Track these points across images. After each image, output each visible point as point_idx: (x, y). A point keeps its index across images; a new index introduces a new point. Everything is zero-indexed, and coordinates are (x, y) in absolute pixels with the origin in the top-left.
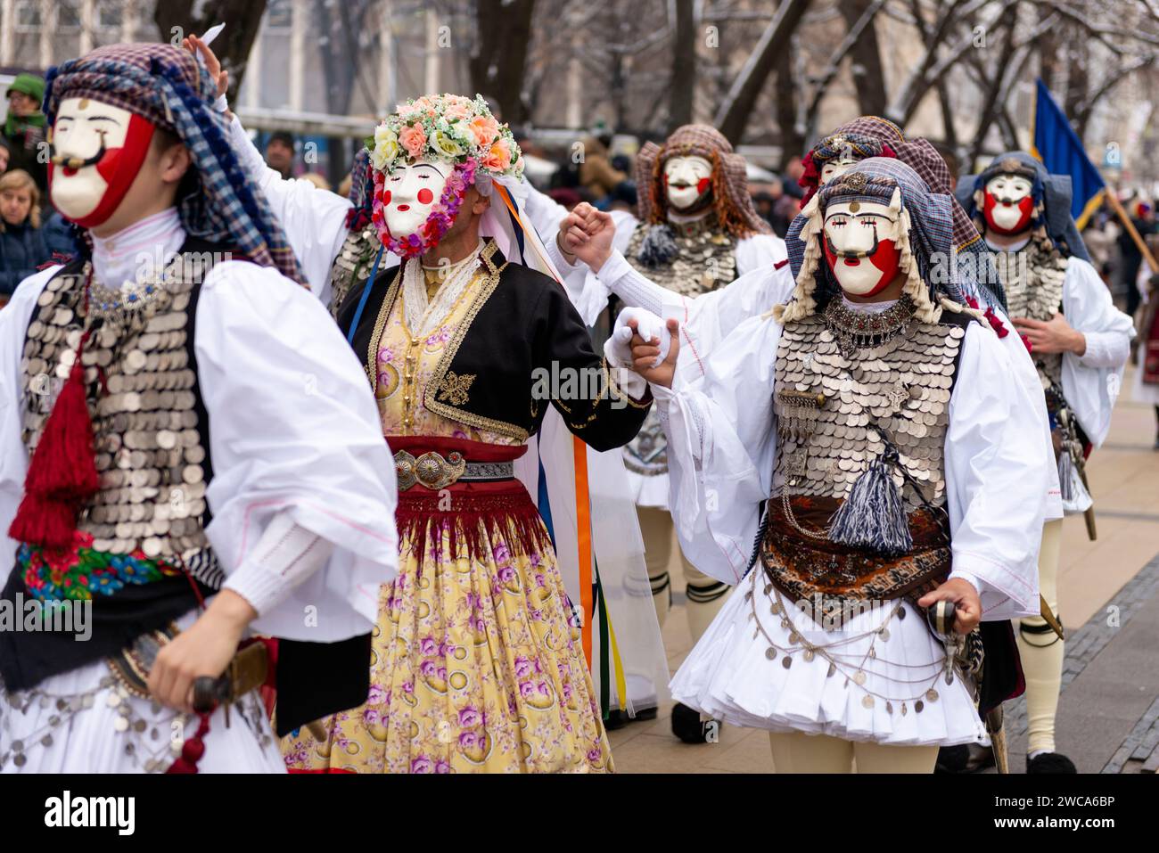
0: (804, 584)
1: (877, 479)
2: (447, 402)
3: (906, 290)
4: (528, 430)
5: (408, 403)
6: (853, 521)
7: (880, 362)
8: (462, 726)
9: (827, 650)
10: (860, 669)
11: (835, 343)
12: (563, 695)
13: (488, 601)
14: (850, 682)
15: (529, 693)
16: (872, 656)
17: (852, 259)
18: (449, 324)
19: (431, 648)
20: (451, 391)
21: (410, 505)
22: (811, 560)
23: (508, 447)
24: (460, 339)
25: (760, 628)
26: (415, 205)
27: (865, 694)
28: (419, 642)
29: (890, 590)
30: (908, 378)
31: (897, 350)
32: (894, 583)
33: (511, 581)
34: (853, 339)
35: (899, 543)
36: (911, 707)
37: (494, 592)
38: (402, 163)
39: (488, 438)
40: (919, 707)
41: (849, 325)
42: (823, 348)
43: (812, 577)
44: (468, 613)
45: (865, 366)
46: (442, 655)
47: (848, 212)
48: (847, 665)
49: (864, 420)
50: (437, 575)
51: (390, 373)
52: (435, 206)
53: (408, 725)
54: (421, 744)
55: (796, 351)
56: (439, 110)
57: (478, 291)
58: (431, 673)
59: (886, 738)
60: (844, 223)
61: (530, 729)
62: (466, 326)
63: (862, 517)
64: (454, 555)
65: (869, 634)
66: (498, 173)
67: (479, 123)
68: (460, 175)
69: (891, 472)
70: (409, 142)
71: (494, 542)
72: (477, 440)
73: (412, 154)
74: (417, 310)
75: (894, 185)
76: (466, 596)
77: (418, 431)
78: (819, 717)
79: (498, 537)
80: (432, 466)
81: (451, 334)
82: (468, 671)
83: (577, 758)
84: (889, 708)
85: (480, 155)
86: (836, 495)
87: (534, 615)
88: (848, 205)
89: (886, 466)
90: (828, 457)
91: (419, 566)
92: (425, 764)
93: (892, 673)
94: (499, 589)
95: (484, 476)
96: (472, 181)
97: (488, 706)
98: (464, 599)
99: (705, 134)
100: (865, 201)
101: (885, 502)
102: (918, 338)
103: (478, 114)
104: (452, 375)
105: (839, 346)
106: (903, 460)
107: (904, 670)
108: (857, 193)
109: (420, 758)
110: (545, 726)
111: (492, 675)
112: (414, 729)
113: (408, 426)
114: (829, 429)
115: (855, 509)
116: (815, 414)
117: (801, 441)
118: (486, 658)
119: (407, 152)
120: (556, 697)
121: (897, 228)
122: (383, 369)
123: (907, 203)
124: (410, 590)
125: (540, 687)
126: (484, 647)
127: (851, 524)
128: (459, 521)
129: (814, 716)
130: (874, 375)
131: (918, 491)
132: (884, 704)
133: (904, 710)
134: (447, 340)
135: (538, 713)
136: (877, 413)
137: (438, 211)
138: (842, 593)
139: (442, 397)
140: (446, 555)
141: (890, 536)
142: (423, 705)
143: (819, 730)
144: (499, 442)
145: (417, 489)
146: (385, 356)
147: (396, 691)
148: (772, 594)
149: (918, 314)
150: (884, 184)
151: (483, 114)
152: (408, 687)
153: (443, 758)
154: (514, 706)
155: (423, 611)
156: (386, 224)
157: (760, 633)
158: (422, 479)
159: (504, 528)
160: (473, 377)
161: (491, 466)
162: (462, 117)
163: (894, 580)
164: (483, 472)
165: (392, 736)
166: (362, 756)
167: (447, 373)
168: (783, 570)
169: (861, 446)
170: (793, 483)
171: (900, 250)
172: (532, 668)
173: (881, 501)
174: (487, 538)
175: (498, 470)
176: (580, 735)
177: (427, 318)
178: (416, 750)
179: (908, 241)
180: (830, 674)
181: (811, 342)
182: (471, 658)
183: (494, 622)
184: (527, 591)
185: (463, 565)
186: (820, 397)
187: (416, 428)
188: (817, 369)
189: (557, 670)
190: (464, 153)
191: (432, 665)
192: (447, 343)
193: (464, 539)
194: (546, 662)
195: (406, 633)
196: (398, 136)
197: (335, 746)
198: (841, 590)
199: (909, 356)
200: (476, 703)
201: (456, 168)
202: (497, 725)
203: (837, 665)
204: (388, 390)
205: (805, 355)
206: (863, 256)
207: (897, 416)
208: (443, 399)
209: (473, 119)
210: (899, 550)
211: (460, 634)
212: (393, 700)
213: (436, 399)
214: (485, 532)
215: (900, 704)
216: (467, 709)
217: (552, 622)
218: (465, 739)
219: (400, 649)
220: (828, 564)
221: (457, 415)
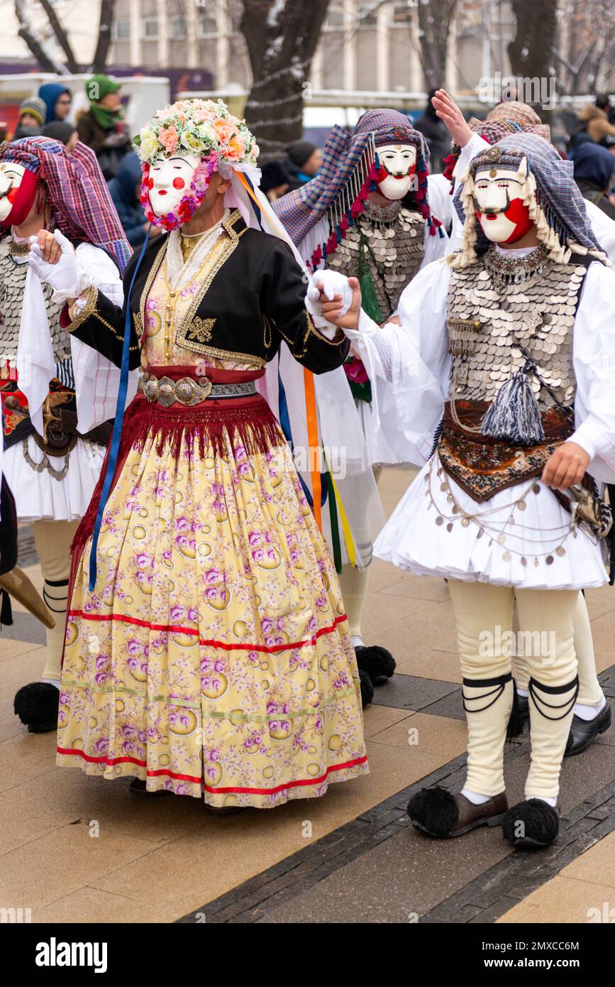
0: (463, 468)
1: (517, 385)
2: (195, 340)
3: (541, 237)
4: (263, 358)
5: (168, 341)
6: (496, 418)
7: (522, 295)
8: (208, 583)
9: (478, 518)
10: (502, 533)
11: (490, 281)
12: (290, 559)
13: (229, 489)
14: (493, 542)
15: (260, 558)
16: (511, 521)
17: (491, 215)
18: (198, 279)
19: (184, 526)
20: (197, 331)
21: (170, 418)
22: (469, 449)
23: (246, 371)
24: (204, 292)
25: (432, 501)
26: (171, 190)
27: (505, 551)
28: (175, 521)
29: (527, 471)
30: (542, 308)
31: (535, 286)
32: (530, 466)
33: (248, 473)
34: (502, 277)
35: (533, 435)
36: (542, 560)
37: (234, 482)
38: (161, 156)
39: (229, 366)
40: (550, 560)
41: (500, 267)
42: (481, 285)
43: (469, 463)
44: (212, 499)
45: (510, 299)
46: (193, 530)
47: (489, 178)
48: (492, 529)
49: (510, 341)
50: (190, 471)
51: (155, 318)
52: (186, 191)
53: (167, 582)
54: (176, 596)
55: (461, 288)
56: (188, 115)
57: (220, 253)
58: (184, 544)
59: (520, 584)
60: (486, 187)
61: (260, 584)
62: (210, 280)
63: (504, 415)
64: (202, 456)
65: (509, 505)
66: (235, 162)
67: (219, 123)
68: (205, 165)
69: (530, 381)
70: (166, 141)
71: (235, 444)
72: (220, 368)
73: (168, 150)
74: (175, 268)
75: (522, 155)
76: (211, 486)
77: (176, 362)
78: (469, 569)
79: (238, 440)
80: (186, 388)
81: (198, 288)
82: (212, 542)
83: (302, 605)
84: (524, 561)
85: (220, 148)
86: (487, 399)
87: (266, 498)
88: (488, 172)
89: (525, 376)
90: (482, 369)
91: (176, 465)
92: (179, 611)
93: (527, 535)
94: (237, 481)
95: (228, 394)
96: (215, 169)
97: (227, 569)
98: (209, 488)
99: (515, 109)
100: (501, 169)
101: (522, 404)
102: (552, 276)
103: (219, 116)
104: (198, 319)
105: (493, 283)
106: (540, 371)
107: (538, 533)
108: (495, 163)
109: (176, 607)
110: (273, 582)
111: (232, 545)
112: (171, 586)
113: (169, 358)
114: (484, 348)
115: (499, 408)
116: (473, 337)
117: (465, 358)
118: (227, 533)
119: (164, 148)
120: (283, 560)
121: (525, 190)
122: (151, 315)
123: (533, 169)
124: (169, 483)
125: (269, 553)
126: (225, 525)
127: (495, 421)
128: (207, 429)
129: (465, 568)
130: (517, 306)
131: (552, 394)
132: (520, 558)
133: (537, 563)
134: (195, 292)
135: (267, 572)
136: (518, 335)
137: (188, 195)
138: (490, 474)
139: (191, 336)
140: (196, 455)
141: (525, 429)
142: (178, 568)
143: (473, 579)
144: (239, 369)
145: (176, 406)
146: (151, 305)
147: (158, 558)
148: (443, 475)
149: (551, 256)
150: (514, 155)
151: (223, 116)
152: (167, 555)
153: (193, 607)
154: (247, 567)
155: (178, 498)
156: (150, 204)
157: (433, 507)
158: (180, 398)
159: (243, 433)
160: (214, 320)
161: (233, 387)
162: (206, 120)
163: (530, 464)
164: (227, 391)
165: (156, 591)
166: (135, 605)
167: (194, 318)
168: (450, 457)
169: (507, 361)
170: (459, 390)
171: (528, 207)
172: (263, 539)
173: (519, 402)
174: (228, 441)
175: (239, 389)
176: (306, 587)
177: (182, 275)
178: (173, 601)
179: (534, 200)
180: (479, 536)
181: (472, 281)
182: (214, 533)
183: (234, 505)
184: (262, 481)
185: (209, 462)
186: (477, 323)
187: (174, 360)
188: (476, 302)
189: (285, 540)
190: (207, 148)
191: (185, 538)
192: (195, 294)
193: (210, 443)
194: (275, 533)
195: (166, 514)
196: (158, 136)
197: (116, 598)
198: (489, 472)
199: (543, 290)
200: (218, 566)
201: (203, 160)
202: (235, 582)
203: (485, 529)
204: (155, 331)
205: (468, 291)
206: (498, 212)
207: (534, 337)
208: (192, 338)
209: (215, 121)
210: (533, 440)
211: (206, 515)
212: (156, 564)
213: (186, 338)
214: (227, 437)
215: (533, 558)
216: (212, 571)
217: (283, 503)
218: (210, 593)
219: (161, 527)
220: (480, 452)
221: (204, 349)
